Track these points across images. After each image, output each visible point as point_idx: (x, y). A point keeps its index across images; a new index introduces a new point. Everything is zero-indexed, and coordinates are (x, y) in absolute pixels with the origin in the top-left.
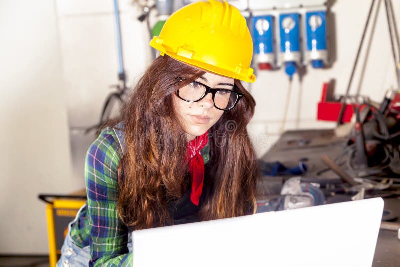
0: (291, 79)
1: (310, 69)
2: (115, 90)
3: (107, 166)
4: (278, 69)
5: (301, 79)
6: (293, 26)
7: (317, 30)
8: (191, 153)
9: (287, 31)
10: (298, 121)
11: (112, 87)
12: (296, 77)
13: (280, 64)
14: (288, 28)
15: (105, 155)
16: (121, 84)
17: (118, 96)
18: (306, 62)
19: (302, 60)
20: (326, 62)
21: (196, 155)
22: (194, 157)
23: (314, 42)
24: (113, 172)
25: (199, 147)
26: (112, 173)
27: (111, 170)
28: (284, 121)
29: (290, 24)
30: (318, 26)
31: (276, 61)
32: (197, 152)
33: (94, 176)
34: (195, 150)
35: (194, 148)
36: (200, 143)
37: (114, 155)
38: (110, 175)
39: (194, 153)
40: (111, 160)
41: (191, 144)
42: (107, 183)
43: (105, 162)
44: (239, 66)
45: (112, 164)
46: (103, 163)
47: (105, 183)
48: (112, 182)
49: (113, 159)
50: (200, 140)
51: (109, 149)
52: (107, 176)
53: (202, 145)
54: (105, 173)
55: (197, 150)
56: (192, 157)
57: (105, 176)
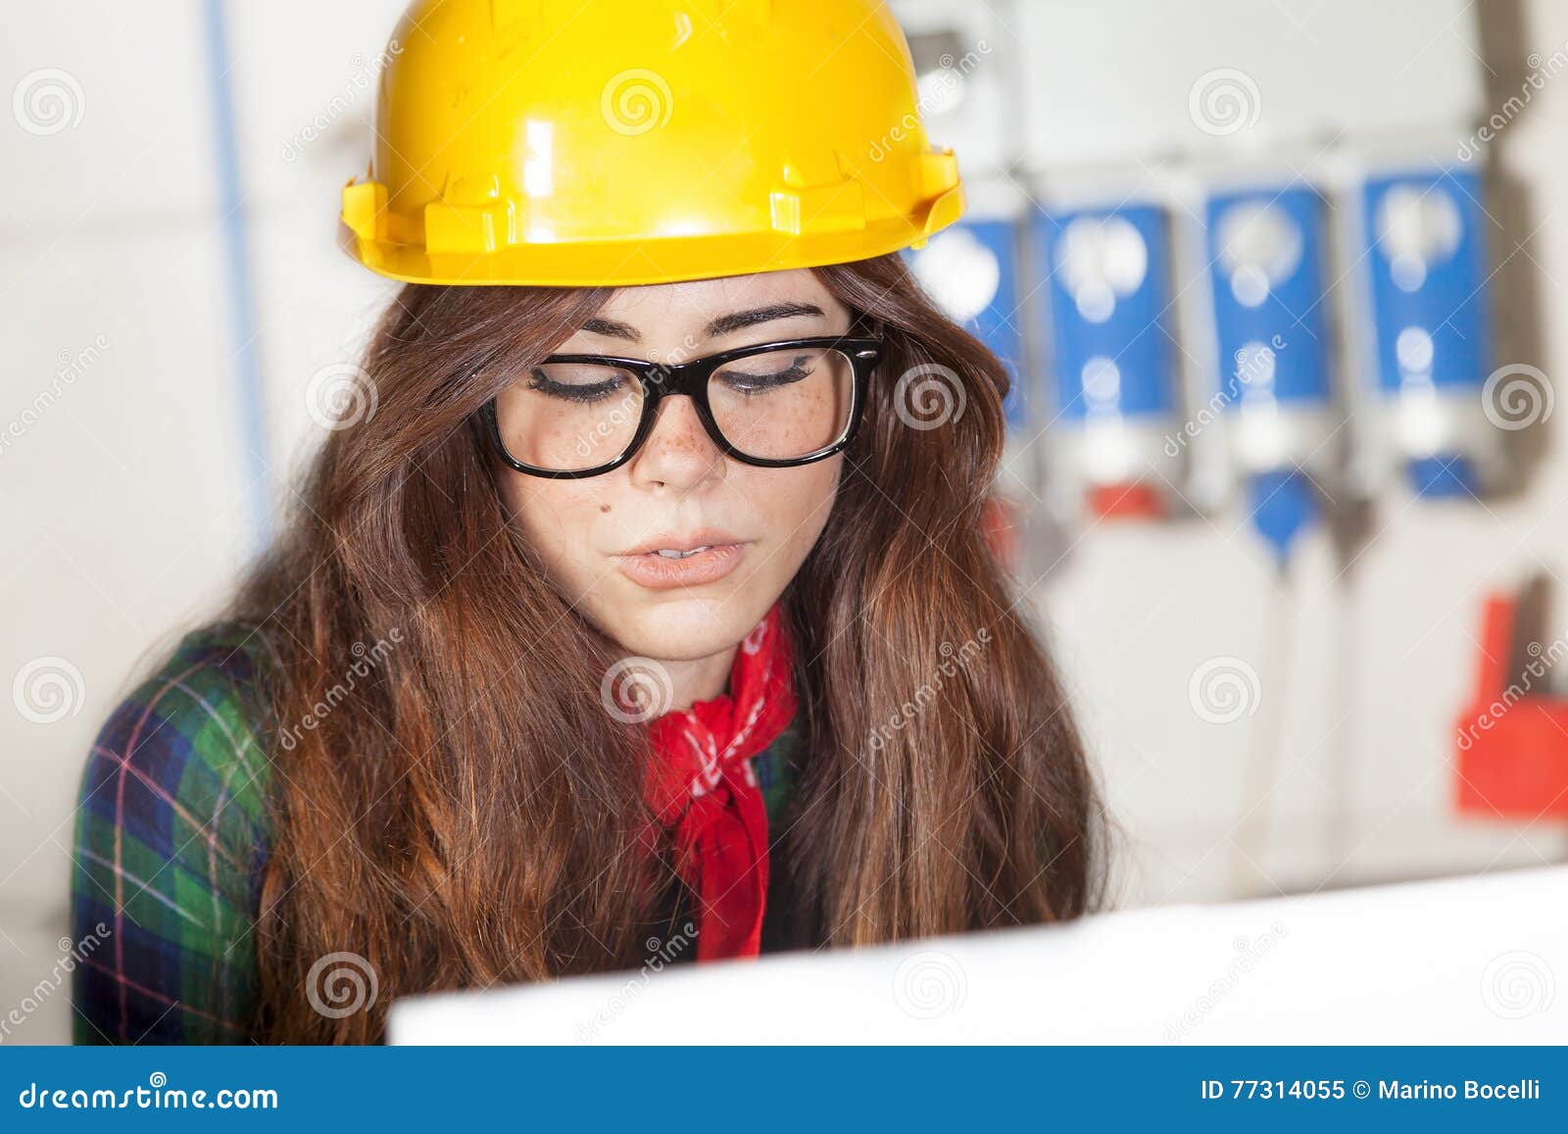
0: (1283, 565)
3: (189, 808)
4: (1209, 518)
5: (1345, 573)
8: (693, 772)
12: (1314, 554)
13: (1213, 481)
15: (189, 746)
21: (722, 783)
22: (711, 792)
24: (223, 851)
25: (739, 739)
26: (219, 856)
27: (212, 841)
31: (1185, 465)
32: (729, 767)
33: (111, 872)
34: (712, 750)
35: (711, 738)
36: (746, 717)
37: (239, 753)
38: (206, 864)
39: (709, 768)
40: (217, 780)
41: (692, 719)
42: (181, 911)
43: (185, 788)
44: (785, 187)
45: (221, 799)
46: (174, 796)
47: (173, 912)
48: (218, 911)
49: (230, 773)
50: (745, 699)
51: (215, 716)
52: (188, 869)
53: (756, 729)
54: (179, 850)
55: (730, 752)
56: (697, 790)
57: (177, 873)
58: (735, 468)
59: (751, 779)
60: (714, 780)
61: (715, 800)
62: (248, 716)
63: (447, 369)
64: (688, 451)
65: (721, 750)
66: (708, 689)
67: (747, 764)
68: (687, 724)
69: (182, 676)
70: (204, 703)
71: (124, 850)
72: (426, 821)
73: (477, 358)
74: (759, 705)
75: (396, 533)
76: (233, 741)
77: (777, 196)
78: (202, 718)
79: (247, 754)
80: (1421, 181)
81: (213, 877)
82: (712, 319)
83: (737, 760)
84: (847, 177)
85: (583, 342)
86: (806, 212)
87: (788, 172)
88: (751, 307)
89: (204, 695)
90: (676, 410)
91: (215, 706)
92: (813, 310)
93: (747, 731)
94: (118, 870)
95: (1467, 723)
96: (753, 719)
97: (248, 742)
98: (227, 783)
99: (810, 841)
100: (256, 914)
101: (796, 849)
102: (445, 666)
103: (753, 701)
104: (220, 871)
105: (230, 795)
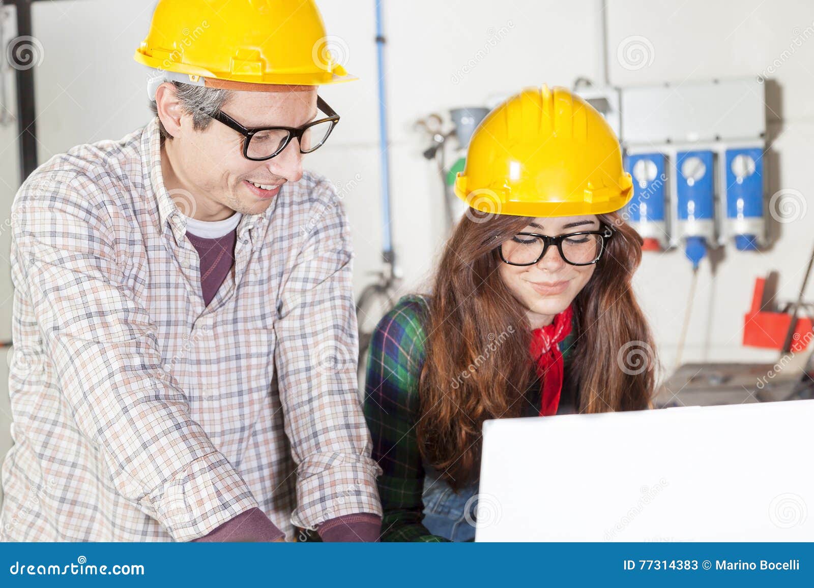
0: (696, 269)
1: (732, 251)
2: (374, 280)
3: (404, 349)
4: (673, 249)
5: (714, 269)
6: (701, 172)
7: (745, 180)
8: (543, 346)
9: (691, 182)
10: (707, 345)
11: (372, 273)
12: (705, 264)
14: (692, 176)
15: (404, 330)
16: (386, 268)
17: (381, 289)
18: (723, 240)
19: (717, 235)
20: (761, 239)
21: (551, 349)
22: (547, 352)
23: (740, 203)
24: (412, 361)
25: (556, 337)
26: (410, 362)
27: (409, 358)
28: (681, 346)
29: (695, 170)
30: (748, 173)
31: (668, 237)
32: (552, 345)
33: (380, 364)
34: (548, 340)
35: (548, 337)
36: (558, 331)
37: (418, 333)
38: (407, 364)
39: (547, 345)
40: (412, 341)
41: (543, 331)
42: (399, 377)
43: (402, 343)
44: (588, 189)
45: (412, 346)
46: (399, 344)
47: (397, 378)
48: (409, 379)
49: (415, 339)
50: (558, 326)
51: (411, 322)
52: (402, 366)
53: (561, 335)
54: (400, 359)
55: (553, 341)
56: (544, 351)
57: (399, 367)
58: (568, 265)
59: (558, 348)
60: (548, 348)
61: (549, 353)
62: (420, 322)
63: (489, 234)
64: (556, 261)
65: (550, 341)
66: (548, 322)
67: (557, 344)
68: (542, 332)
69: (403, 309)
70: (408, 318)
71: (384, 358)
72: (471, 357)
73: (498, 232)
74: (562, 328)
75: (471, 278)
76: (416, 329)
77: (586, 191)
78: (408, 322)
79: (420, 333)
80: (745, 152)
81: (408, 368)
82: (565, 224)
83: (555, 343)
84: (605, 186)
85: (528, 229)
86: (594, 196)
87: (589, 184)
88: (576, 221)
89: (408, 316)
90: (553, 249)
91: (411, 320)
92: (592, 222)
93: (558, 335)
94: (383, 364)
95: (748, 318)
96: (560, 332)
97: (420, 330)
98: (414, 341)
99: (577, 367)
100: (420, 378)
101: (572, 369)
102: (482, 316)
103: (560, 327)
104: (411, 367)
105: (415, 345)
